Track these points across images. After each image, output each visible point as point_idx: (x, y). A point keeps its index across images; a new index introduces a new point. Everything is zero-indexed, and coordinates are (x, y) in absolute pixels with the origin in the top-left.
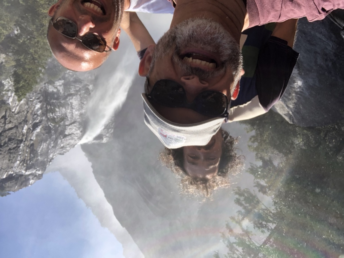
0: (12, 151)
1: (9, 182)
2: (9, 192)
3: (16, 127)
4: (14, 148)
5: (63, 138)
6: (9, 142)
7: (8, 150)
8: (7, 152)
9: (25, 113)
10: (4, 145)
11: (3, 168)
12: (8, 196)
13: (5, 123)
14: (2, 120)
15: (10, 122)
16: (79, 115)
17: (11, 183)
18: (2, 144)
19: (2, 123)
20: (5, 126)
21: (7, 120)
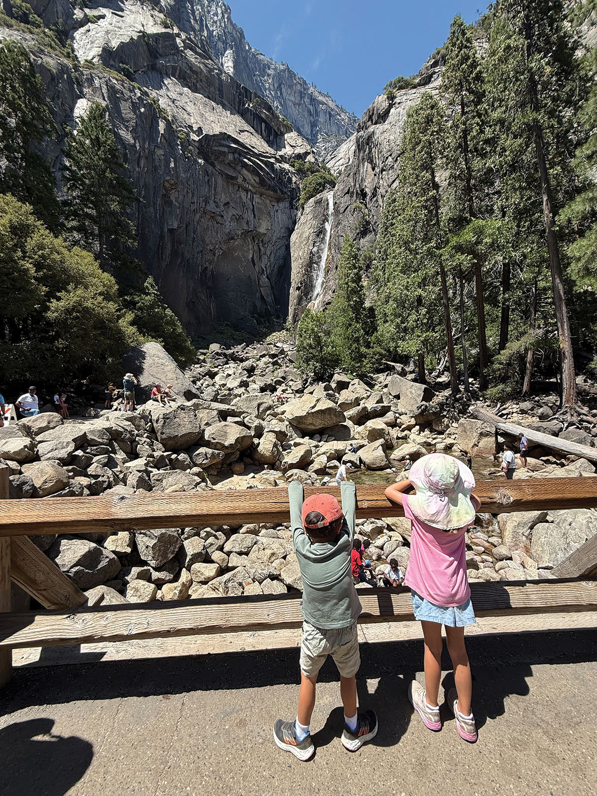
3: (390, 186)
5: (349, 188)
10: (397, 158)
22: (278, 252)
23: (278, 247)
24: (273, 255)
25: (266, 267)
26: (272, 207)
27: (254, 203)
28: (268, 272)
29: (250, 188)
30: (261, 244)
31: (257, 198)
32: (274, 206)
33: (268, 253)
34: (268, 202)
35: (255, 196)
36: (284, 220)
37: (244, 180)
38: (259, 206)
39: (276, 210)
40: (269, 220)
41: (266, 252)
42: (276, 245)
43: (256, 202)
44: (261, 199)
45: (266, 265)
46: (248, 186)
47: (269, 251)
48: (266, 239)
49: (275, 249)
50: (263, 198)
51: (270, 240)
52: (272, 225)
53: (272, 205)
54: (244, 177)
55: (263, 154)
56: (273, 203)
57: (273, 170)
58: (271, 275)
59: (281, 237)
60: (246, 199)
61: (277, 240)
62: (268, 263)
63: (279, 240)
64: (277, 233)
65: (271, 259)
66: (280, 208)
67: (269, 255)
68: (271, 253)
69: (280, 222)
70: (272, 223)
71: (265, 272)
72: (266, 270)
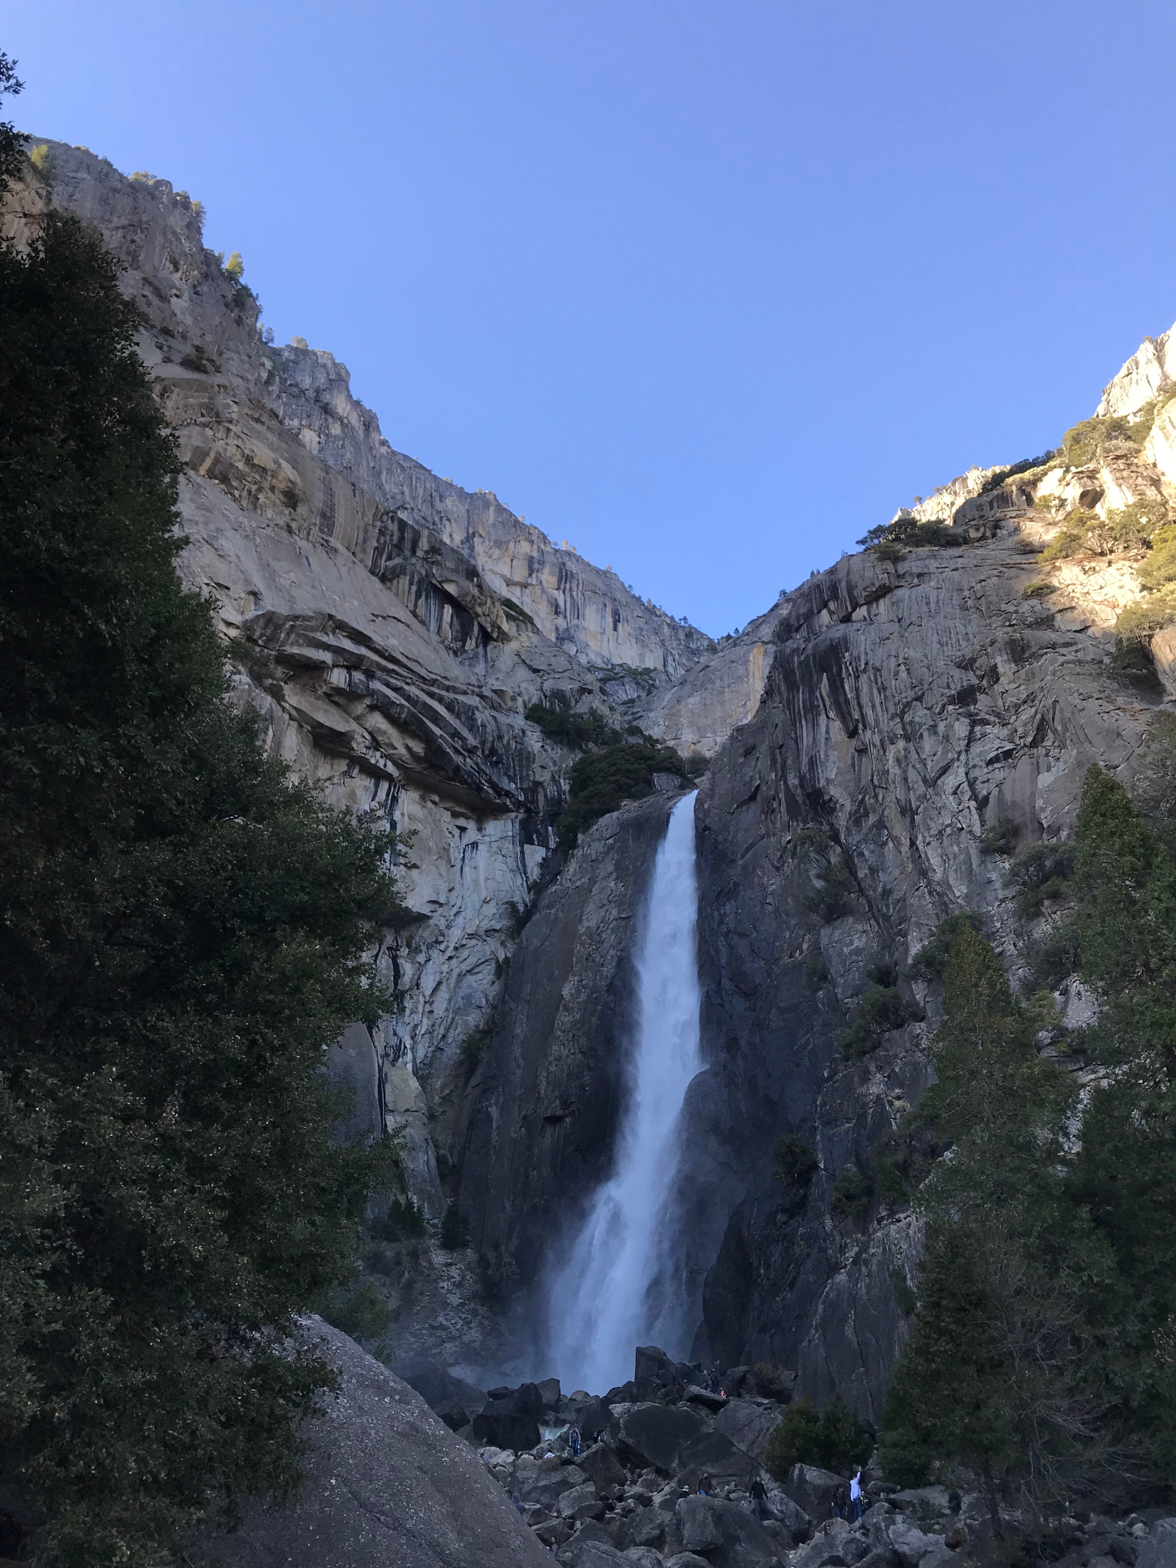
0: (911, 694)
1: (877, 586)
2: (862, 548)
3: (931, 783)
4: (908, 705)
5: (758, 788)
6: (931, 723)
7: (923, 694)
8: (926, 687)
9: (920, 837)
10: (943, 707)
11: (917, 628)
12: (865, 534)
13: (971, 784)
14: (985, 792)
15: (955, 793)
16: (741, 888)
17: (873, 584)
18: (951, 707)
19: (980, 780)
20: (967, 774)
21: (967, 797)
22: (464, 984)
23: (465, 967)
24: (444, 994)
25: (413, 1038)
26: (457, 832)
27: (397, 816)
28: (421, 1053)
29: (391, 768)
30: (404, 951)
31: (407, 803)
32: (463, 829)
33: (428, 983)
34: (447, 816)
35: (402, 794)
36: (499, 877)
37: (375, 744)
39: (473, 844)
40: (444, 872)
41: (419, 978)
42: (461, 959)
43: (403, 815)
44: (423, 807)
45: (416, 1026)
46: (385, 766)
47: (431, 978)
48: (426, 934)
49: (456, 972)
50: (429, 804)
51: (441, 939)
52: (450, 890)
53: (458, 827)
54: (374, 738)
55: (443, 681)
56: (462, 822)
57: (472, 726)
58: (430, 1065)
59: (481, 932)
60: (373, 800)
61: (464, 942)
62: (425, 1021)
63: (473, 942)
64: (468, 918)
65: (434, 1006)
66: (486, 839)
67: (428, 993)
68: (440, 983)
69: (482, 882)
70: (452, 885)
71: (409, 1057)
72: (413, 1048)
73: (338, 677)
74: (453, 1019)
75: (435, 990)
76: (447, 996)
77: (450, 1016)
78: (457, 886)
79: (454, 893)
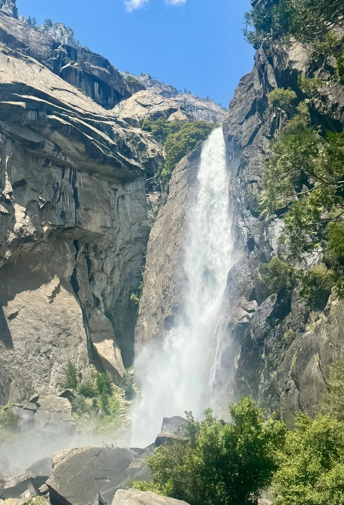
22: (128, 267)
23: (128, 259)
24: (117, 273)
25: (103, 295)
26: (112, 192)
27: (77, 185)
28: (109, 303)
29: (69, 160)
30: (92, 254)
31: (82, 179)
32: (116, 190)
33: (108, 268)
34: (105, 184)
35: (78, 174)
36: (137, 210)
37: (57, 148)
38: (87, 190)
39: (122, 196)
40: (107, 211)
41: (102, 266)
42: (124, 254)
43: (80, 184)
44: (91, 180)
45: (104, 290)
46: (65, 159)
47: (109, 265)
48: (103, 244)
49: (122, 261)
50: (95, 178)
51: (111, 245)
52: (113, 220)
53: (113, 189)
54: (56, 145)
55: (93, 115)
56: (114, 186)
57: (112, 136)
58: (115, 309)
59: (133, 240)
60: (62, 179)
61: (124, 246)
62: (109, 287)
63: (129, 245)
64: (125, 233)
65: (113, 280)
66: (129, 192)
67: (109, 273)
68: (114, 268)
69: (129, 214)
70: (113, 218)
71: (102, 305)
72: (104, 300)
73: (31, 116)
74: (124, 285)
75: (112, 271)
76: (119, 274)
77: (123, 283)
78: (116, 218)
79: (115, 222)
